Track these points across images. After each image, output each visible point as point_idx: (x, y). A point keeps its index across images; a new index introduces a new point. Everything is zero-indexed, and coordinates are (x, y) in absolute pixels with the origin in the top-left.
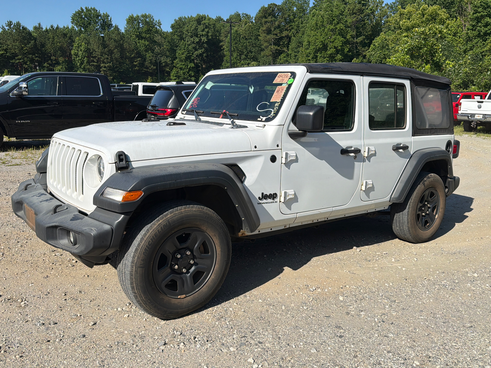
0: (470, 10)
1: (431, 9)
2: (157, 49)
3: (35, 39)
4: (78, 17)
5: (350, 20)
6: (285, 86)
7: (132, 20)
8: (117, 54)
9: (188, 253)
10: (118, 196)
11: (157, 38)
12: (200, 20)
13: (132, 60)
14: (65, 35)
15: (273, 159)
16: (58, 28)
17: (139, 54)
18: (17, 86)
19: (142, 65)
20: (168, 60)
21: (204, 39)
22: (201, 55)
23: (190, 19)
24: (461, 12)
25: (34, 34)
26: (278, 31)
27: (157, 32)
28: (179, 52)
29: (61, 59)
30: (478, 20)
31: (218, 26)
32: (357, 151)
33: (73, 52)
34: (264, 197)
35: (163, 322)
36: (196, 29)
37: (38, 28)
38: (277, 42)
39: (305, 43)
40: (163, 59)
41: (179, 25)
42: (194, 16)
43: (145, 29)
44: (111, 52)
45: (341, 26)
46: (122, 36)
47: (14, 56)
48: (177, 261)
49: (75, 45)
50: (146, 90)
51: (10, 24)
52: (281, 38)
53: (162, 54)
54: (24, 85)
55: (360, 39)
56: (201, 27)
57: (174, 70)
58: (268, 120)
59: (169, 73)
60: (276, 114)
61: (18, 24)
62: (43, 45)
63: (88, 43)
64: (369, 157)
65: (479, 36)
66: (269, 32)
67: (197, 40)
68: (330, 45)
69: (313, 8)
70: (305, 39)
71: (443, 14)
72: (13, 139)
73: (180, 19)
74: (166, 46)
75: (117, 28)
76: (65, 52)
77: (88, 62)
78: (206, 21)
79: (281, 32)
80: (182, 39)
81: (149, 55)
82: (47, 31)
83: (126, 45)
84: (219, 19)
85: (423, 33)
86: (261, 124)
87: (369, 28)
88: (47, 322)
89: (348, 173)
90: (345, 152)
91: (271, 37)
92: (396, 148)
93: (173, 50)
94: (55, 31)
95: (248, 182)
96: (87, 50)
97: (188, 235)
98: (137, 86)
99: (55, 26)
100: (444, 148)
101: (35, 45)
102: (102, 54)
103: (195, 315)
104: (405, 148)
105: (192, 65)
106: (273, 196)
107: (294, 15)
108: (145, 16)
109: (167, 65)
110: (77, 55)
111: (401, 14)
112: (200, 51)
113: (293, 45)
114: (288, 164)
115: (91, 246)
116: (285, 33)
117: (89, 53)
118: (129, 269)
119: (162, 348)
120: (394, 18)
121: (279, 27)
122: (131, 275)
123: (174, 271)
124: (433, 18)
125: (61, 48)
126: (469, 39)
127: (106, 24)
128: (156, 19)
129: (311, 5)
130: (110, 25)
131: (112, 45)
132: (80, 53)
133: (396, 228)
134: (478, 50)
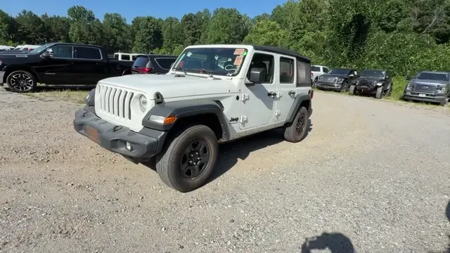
0: (291, 25)
1: (272, 23)
2: (124, 35)
3: (43, 23)
4: (72, 11)
5: (232, 26)
6: (242, 57)
7: (107, 16)
8: (99, 36)
9: (197, 153)
10: (160, 120)
11: (124, 28)
12: (149, 19)
13: (108, 40)
14: (64, 22)
15: (238, 98)
16: (58, 17)
17: (112, 37)
18: (45, 51)
19: (115, 43)
20: (131, 41)
21: (152, 30)
22: (150, 39)
23: (143, 19)
24: (286, 25)
25: (43, 20)
26: (194, 29)
27: (124, 24)
28: (137, 37)
29: (62, 37)
30: (295, 31)
31: (160, 23)
32: (275, 94)
33: (69, 33)
34: (233, 120)
35: (184, 194)
36: (147, 24)
37: (45, 16)
38: (194, 35)
39: (209, 37)
40: (128, 41)
41: (136, 21)
42: (146, 16)
43: (116, 22)
44: (94, 35)
45: (227, 29)
46: (101, 25)
47: (29, 33)
48: (191, 158)
49: (71, 29)
50: (124, 57)
51: (24, 12)
52: (196, 33)
53: (127, 37)
54: (50, 50)
55: (238, 36)
56: (150, 23)
57: (134, 47)
58: (233, 75)
59: (131, 49)
60: (239, 72)
61: (31, 13)
62: (49, 28)
63: (80, 28)
64: (279, 98)
65: (295, 39)
66: (189, 29)
67: (148, 30)
68: (222, 38)
69: (213, 18)
70: (209, 34)
71: (278, 26)
72: (44, 85)
73: (137, 18)
74: (129, 32)
75: (98, 20)
76: (65, 33)
77: (80, 39)
78: (153, 20)
79: (196, 29)
80: (138, 29)
81: (119, 38)
82: (51, 18)
83: (104, 31)
84: (160, 20)
85: (271, 35)
86: (230, 78)
87: (242, 30)
88: (111, 199)
89: (270, 107)
90: (269, 95)
91: (190, 31)
92: (290, 93)
93: (133, 36)
94: (57, 19)
95: (225, 112)
96: (79, 32)
97: (198, 143)
98: (118, 55)
99: (57, 16)
100: (307, 94)
101: (43, 26)
102: (89, 35)
103: (201, 189)
104: (294, 93)
105: (145, 45)
106: (237, 119)
107: (203, 20)
108: (116, 14)
109: (130, 44)
110: (72, 35)
111: (258, 25)
112: (149, 37)
113: (202, 37)
114: (244, 102)
115: (146, 151)
116: (198, 30)
117: (81, 34)
118: (167, 164)
119: (190, 209)
120: (254, 26)
121: (194, 26)
122: (168, 168)
123: (189, 164)
124: (273, 28)
125: (61, 30)
126: (290, 40)
127: (91, 18)
128: (123, 17)
129: (212, 16)
130: (94, 18)
131: (95, 30)
132: (75, 34)
133: (286, 135)
134: (295, 46)
